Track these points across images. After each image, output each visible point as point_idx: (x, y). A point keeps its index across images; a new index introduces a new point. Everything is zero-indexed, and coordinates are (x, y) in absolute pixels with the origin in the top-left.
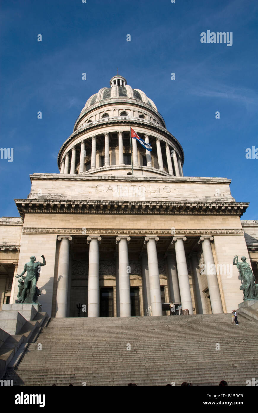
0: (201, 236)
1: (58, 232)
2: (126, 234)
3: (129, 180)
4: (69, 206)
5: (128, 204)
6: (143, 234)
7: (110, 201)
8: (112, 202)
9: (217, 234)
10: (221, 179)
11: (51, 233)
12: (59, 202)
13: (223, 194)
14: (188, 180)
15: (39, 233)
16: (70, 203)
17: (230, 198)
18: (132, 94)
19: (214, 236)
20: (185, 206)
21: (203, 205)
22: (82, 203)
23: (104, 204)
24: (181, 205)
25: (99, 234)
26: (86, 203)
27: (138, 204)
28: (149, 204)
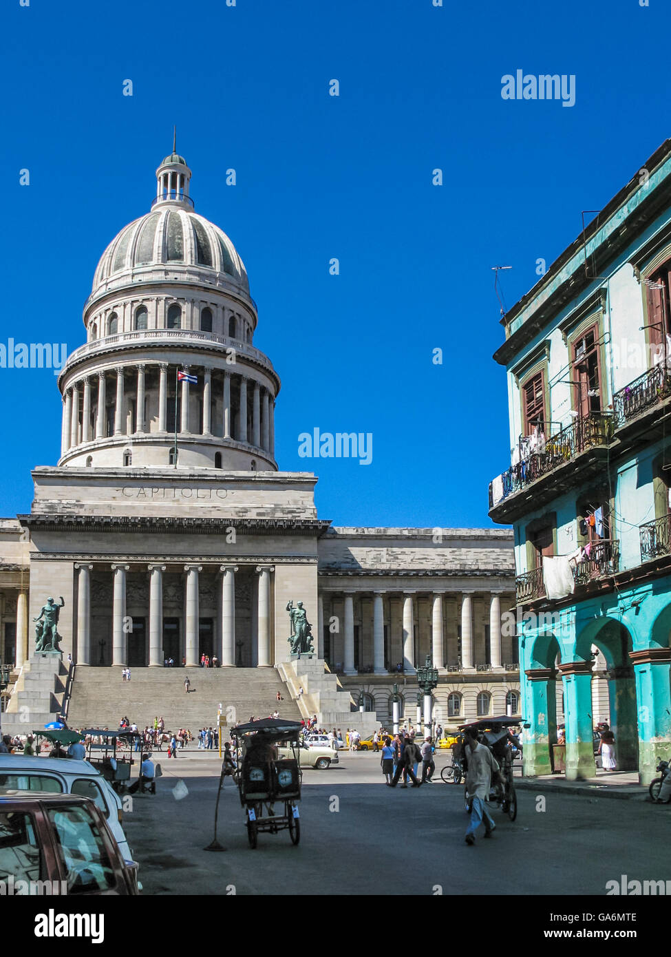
0: (257, 566)
1: (74, 558)
2: (160, 561)
4: (87, 523)
5: (164, 521)
6: (182, 562)
7: (141, 518)
8: (143, 519)
9: (280, 563)
11: (66, 559)
12: (75, 518)
14: (253, 479)
15: (51, 559)
16: (88, 520)
19: (275, 566)
20: (241, 524)
22: (104, 521)
23: (133, 521)
25: (126, 560)
26: (109, 520)
27: (178, 522)
28: (192, 522)
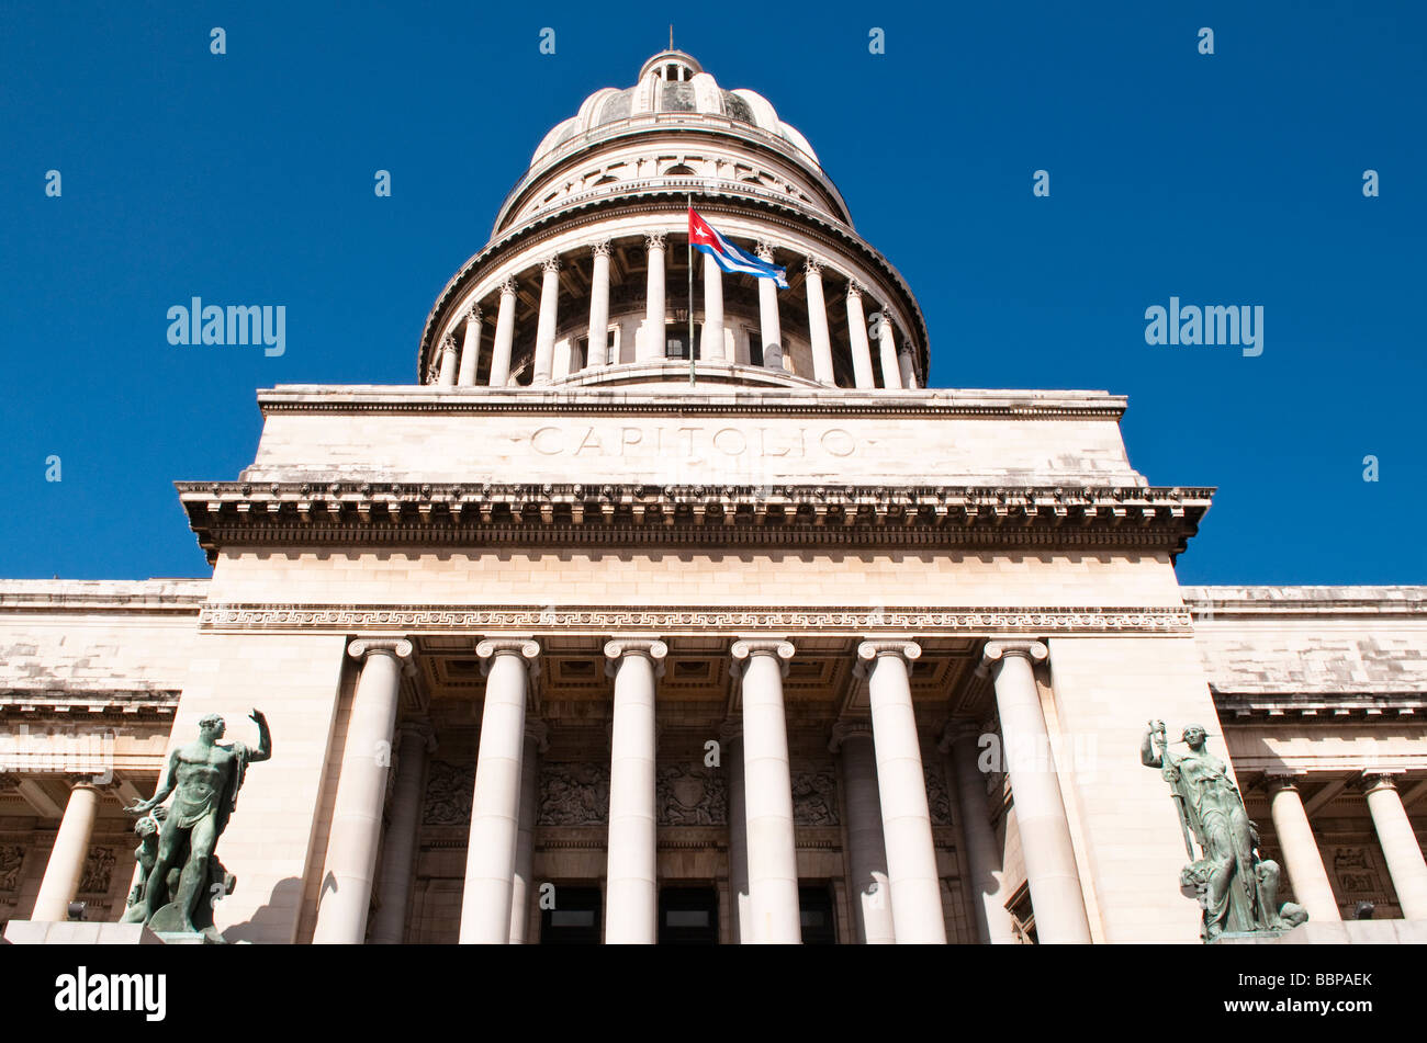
0: (988, 640)
1: (351, 622)
2: (648, 628)
3: (672, 406)
4: (408, 511)
5: (661, 499)
6: (724, 629)
7: (583, 487)
8: (589, 494)
9: (1065, 630)
10: (1080, 397)
11: (320, 627)
12: (365, 493)
13: (1092, 461)
14: (932, 404)
15: (269, 627)
16: (410, 498)
17: (1120, 473)
18: (714, 101)
19: (1050, 640)
20: (914, 505)
21: (994, 501)
22: (463, 498)
23: (556, 499)
24: (895, 500)
25: (528, 628)
26: (479, 498)
27: (706, 499)
